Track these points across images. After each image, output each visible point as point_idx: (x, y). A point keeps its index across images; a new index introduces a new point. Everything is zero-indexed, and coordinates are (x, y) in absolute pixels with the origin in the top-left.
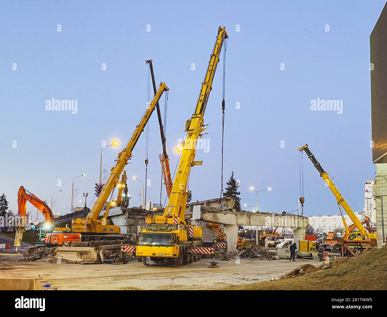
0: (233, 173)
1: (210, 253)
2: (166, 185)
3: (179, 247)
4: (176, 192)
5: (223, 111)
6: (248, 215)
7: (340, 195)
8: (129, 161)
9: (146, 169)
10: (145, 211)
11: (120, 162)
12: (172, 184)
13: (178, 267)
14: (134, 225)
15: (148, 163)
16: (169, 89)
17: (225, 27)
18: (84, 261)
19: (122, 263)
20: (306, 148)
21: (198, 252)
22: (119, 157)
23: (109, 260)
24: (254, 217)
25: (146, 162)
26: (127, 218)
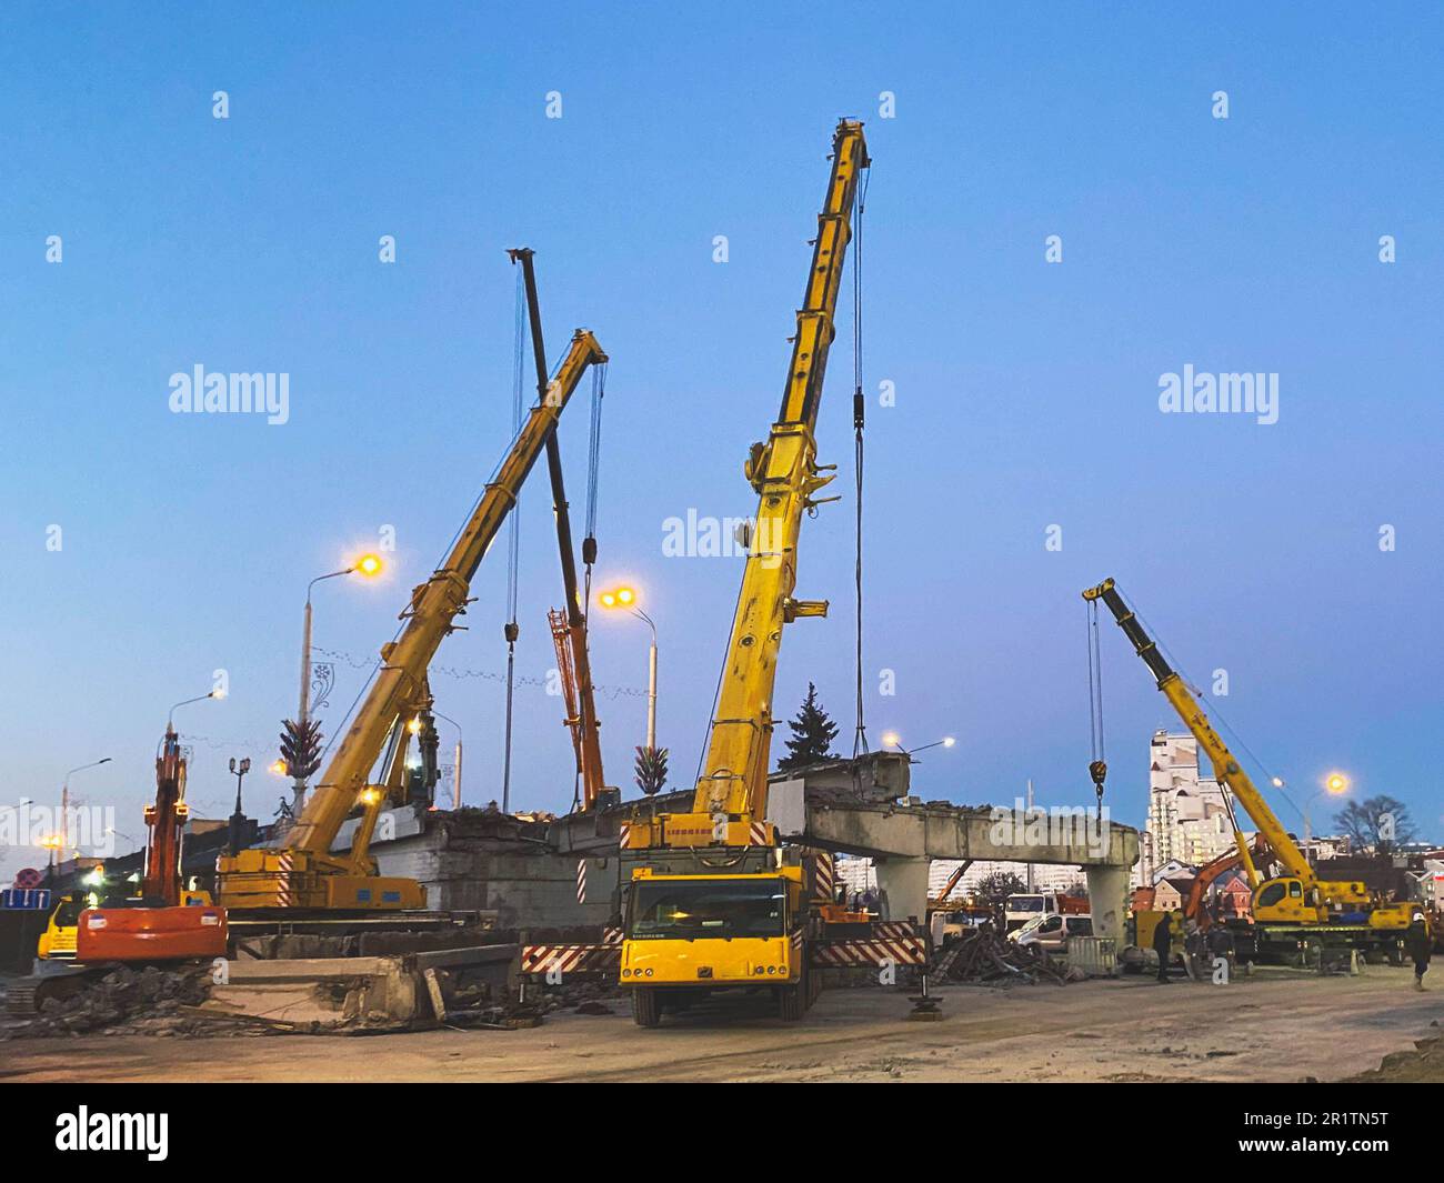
0: (812, 688)
1: (909, 959)
2: (575, 727)
3: (800, 938)
4: (738, 721)
5: (859, 433)
6: (962, 818)
7: (1227, 751)
8: (457, 620)
9: (511, 660)
10: (511, 823)
11: (420, 623)
12: (599, 724)
13: (792, 1027)
14: (470, 879)
15: (515, 639)
16: (606, 358)
17: (862, 124)
18: (354, 1021)
19: (529, 1021)
20: (1108, 590)
21: (862, 958)
22: (416, 603)
23: (459, 1013)
24: (978, 828)
25: (511, 632)
26: (442, 850)
